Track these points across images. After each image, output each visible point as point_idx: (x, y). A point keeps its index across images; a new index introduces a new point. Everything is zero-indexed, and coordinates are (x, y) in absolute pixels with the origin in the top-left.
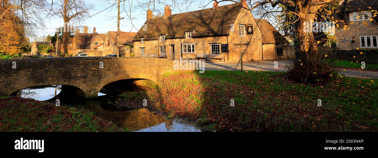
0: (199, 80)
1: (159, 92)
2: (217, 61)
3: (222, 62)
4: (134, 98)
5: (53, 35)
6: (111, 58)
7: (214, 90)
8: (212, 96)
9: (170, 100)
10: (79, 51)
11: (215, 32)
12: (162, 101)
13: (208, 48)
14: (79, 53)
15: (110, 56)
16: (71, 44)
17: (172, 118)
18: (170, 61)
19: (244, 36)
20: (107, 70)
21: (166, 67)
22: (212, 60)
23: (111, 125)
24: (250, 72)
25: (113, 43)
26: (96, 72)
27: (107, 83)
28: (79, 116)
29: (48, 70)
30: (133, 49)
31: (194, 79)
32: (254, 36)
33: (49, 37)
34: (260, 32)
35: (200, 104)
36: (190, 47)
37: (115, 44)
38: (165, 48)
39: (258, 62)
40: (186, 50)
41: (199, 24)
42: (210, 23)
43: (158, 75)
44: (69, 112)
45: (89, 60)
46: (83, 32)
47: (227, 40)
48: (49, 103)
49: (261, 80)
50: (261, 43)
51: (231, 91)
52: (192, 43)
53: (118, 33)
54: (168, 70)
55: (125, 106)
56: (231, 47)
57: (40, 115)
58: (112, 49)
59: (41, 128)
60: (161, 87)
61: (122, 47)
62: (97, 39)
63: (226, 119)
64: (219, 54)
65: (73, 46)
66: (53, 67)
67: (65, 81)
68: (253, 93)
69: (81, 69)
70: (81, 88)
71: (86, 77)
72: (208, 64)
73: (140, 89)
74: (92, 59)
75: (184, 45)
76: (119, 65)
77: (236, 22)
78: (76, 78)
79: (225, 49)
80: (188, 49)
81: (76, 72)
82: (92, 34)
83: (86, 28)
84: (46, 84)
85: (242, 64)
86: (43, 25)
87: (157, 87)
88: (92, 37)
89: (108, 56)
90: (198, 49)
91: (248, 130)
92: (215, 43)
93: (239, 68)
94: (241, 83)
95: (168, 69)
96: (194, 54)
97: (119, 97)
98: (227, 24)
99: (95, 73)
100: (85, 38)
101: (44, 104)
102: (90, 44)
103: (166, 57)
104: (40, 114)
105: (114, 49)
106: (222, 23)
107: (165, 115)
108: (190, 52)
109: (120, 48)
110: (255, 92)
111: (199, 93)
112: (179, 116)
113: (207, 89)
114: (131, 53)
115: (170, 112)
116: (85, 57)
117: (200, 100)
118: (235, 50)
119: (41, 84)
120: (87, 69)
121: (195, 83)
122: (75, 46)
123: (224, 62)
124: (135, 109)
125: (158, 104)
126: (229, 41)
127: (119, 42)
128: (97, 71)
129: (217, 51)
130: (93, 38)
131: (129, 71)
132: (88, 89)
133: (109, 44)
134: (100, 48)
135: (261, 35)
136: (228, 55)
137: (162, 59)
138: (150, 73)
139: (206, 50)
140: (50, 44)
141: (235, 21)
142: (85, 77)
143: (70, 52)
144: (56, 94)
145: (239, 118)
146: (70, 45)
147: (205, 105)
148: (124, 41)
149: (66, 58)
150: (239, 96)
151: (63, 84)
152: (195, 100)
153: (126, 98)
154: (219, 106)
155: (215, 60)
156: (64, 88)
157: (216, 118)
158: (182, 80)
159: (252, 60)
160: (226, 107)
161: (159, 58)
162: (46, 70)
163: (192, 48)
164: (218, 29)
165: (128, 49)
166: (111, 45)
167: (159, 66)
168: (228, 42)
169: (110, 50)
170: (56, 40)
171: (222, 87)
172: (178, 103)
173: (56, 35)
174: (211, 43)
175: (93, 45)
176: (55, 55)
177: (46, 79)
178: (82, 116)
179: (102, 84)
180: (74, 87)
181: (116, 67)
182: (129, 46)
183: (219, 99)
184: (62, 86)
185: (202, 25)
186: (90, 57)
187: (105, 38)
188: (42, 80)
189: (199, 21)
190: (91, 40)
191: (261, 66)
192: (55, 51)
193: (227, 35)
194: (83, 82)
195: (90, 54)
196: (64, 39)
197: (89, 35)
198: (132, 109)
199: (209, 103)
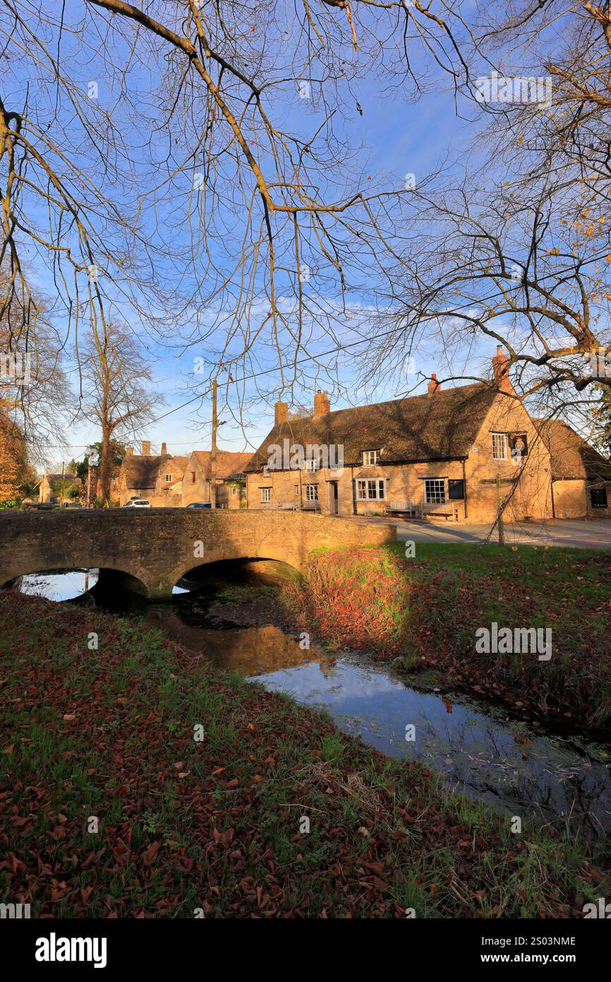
0: (397, 564)
1: (304, 590)
2: (438, 520)
3: (452, 523)
4: (250, 601)
5: (81, 460)
6: (199, 512)
7: (433, 590)
8: (427, 604)
9: (329, 609)
10: (134, 493)
11: (432, 450)
12: (311, 611)
13: (416, 487)
14: (133, 498)
15: (197, 505)
16: (117, 479)
17: (335, 652)
18: (329, 520)
19: (506, 459)
20: (191, 538)
21: (320, 534)
22: (428, 517)
23: (202, 663)
24: (524, 548)
25: (204, 476)
26: (168, 541)
27: (192, 568)
28: (135, 638)
29: (71, 535)
30: (245, 490)
31: (386, 564)
32: (532, 461)
33: (73, 465)
34: (546, 451)
35: (399, 622)
36: (374, 487)
37: (208, 480)
38: (316, 489)
39: (543, 523)
40: (364, 494)
41: (395, 433)
42: (421, 431)
43: (302, 551)
44: (115, 630)
45: (154, 515)
46: (140, 454)
47: (461, 470)
48: (74, 608)
49: (552, 569)
50: (549, 478)
51: (476, 595)
52: (378, 476)
53: (213, 455)
54: (323, 541)
55: (229, 619)
56: (472, 485)
57: (59, 633)
58: (202, 491)
59: (61, 661)
60: (309, 577)
61: (221, 485)
62: (169, 468)
63: (464, 661)
64: (444, 502)
65: (120, 483)
66: (82, 531)
67: (105, 560)
68: (532, 602)
69: (137, 535)
70: (137, 576)
71: (148, 552)
72: (417, 526)
73: (261, 581)
74: (161, 514)
75: (360, 482)
76: (216, 526)
77: (485, 427)
78: (127, 554)
79: (459, 490)
80: (370, 492)
81: (127, 540)
82: (158, 457)
83: (146, 445)
84: (69, 565)
85: (501, 530)
86: (62, 440)
87: (301, 579)
88: (159, 465)
89: (193, 506)
90: (393, 490)
91: (520, 690)
92: (434, 476)
93: (495, 537)
94: (500, 574)
95: (325, 538)
96: (383, 502)
97: (216, 599)
98: (462, 431)
99: (166, 544)
100: (146, 467)
101: (65, 609)
102: (154, 480)
103: (319, 509)
104: (59, 630)
105: (206, 491)
106: (451, 430)
107: (318, 643)
108: (375, 497)
109: (217, 488)
110: (536, 599)
111: (397, 597)
112: (351, 648)
113: (415, 587)
114: (241, 500)
115: (331, 637)
116: (146, 509)
117: (401, 613)
118: (483, 493)
119: (59, 565)
120: (149, 534)
121: (388, 571)
122: (124, 483)
123: (456, 523)
124: (252, 626)
125: (302, 617)
126: (469, 472)
127: (215, 475)
128: (170, 538)
129: (438, 495)
130: (161, 467)
131: (237, 540)
132: (153, 578)
133: (194, 480)
134: (176, 488)
135: (548, 458)
136: (466, 506)
137: (311, 515)
138: (282, 547)
139: (413, 493)
140: (76, 480)
141: (481, 423)
142: (145, 552)
143: (115, 496)
144: (87, 586)
145: (497, 661)
146: (114, 482)
147: (411, 625)
148: (227, 472)
149: (107, 510)
150: (495, 607)
151: (102, 567)
152: (388, 613)
153: (233, 601)
154: (446, 629)
155: (433, 517)
156: (104, 574)
157: (439, 658)
158: (358, 563)
159: (527, 518)
160: (464, 632)
161: (303, 510)
162: (68, 536)
163: (378, 489)
164: (441, 444)
165: (234, 490)
166: (198, 481)
167: (303, 530)
168: (464, 475)
169: (196, 492)
170: (86, 471)
171: (453, 584)
172: (348, 618)
173: (86, 460)
174: (425, 476)
175: (160, 483)
176: (85, 503)
177: (69, 555)
178: (140, 639)
179: (180, 569)
180: (123, 573)
181: (209, 532)
182: (238, 483)
183: (446, 613)
184: (100, 570)
185: (402, 433)
186: (156, 509)
187: (186, 465)
188: (60, 557)
189: (395, 426)
190: (157, 471)
191: (551, 534)
192: (85, 495)
193: (463, 459)
194: (143, 564)
195: (156, 501)
196: (102, 469)
197: (153, 460)
198: (246, 627)
199: (421, 621)
